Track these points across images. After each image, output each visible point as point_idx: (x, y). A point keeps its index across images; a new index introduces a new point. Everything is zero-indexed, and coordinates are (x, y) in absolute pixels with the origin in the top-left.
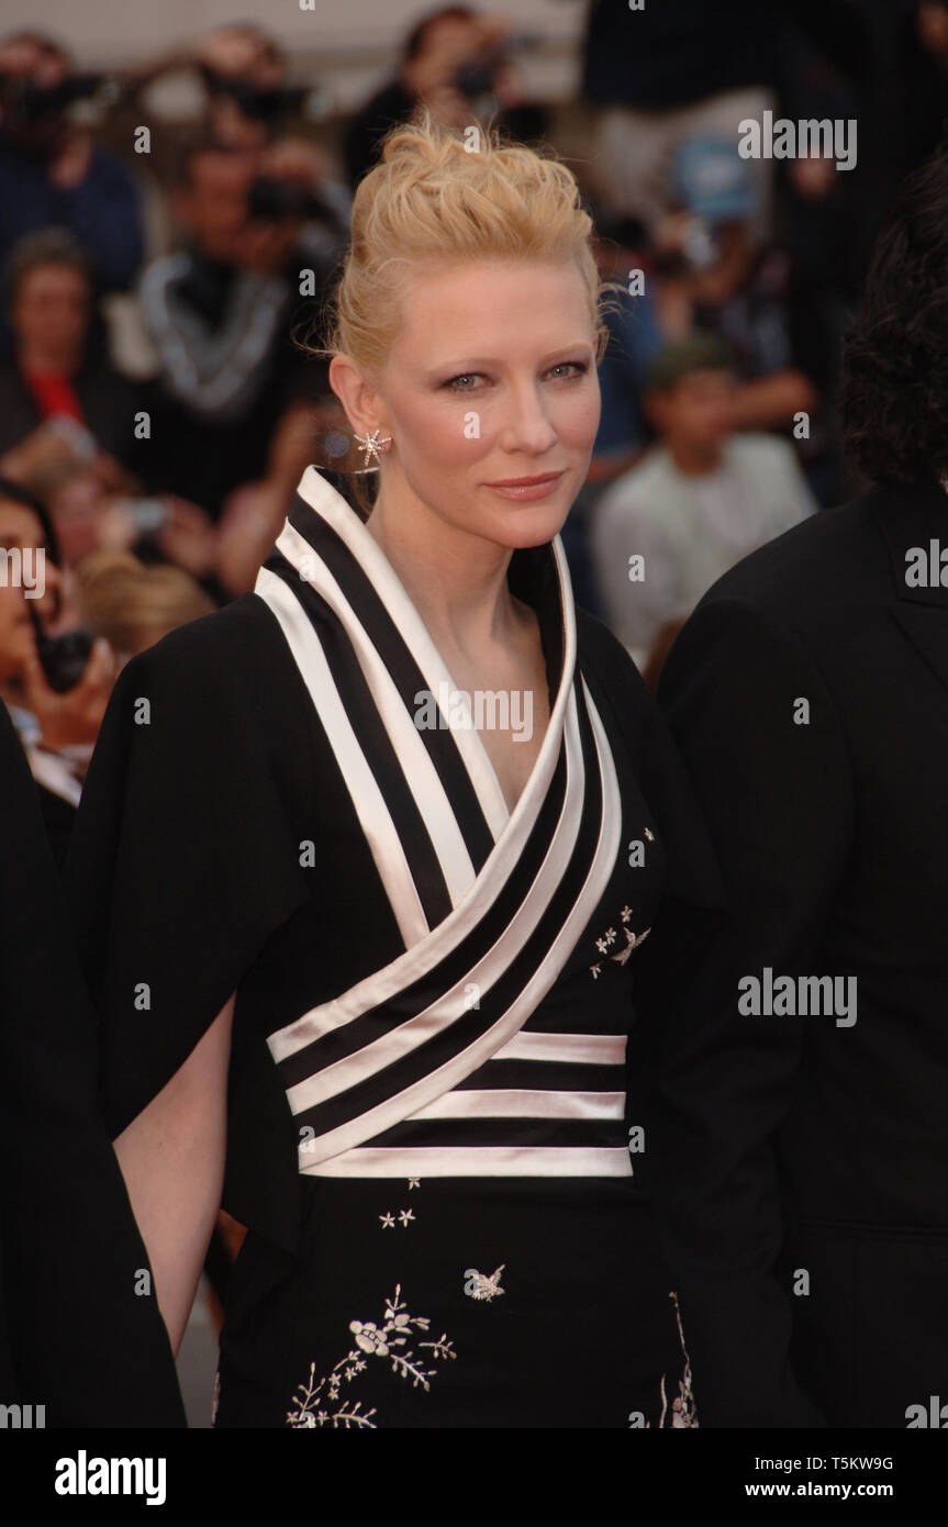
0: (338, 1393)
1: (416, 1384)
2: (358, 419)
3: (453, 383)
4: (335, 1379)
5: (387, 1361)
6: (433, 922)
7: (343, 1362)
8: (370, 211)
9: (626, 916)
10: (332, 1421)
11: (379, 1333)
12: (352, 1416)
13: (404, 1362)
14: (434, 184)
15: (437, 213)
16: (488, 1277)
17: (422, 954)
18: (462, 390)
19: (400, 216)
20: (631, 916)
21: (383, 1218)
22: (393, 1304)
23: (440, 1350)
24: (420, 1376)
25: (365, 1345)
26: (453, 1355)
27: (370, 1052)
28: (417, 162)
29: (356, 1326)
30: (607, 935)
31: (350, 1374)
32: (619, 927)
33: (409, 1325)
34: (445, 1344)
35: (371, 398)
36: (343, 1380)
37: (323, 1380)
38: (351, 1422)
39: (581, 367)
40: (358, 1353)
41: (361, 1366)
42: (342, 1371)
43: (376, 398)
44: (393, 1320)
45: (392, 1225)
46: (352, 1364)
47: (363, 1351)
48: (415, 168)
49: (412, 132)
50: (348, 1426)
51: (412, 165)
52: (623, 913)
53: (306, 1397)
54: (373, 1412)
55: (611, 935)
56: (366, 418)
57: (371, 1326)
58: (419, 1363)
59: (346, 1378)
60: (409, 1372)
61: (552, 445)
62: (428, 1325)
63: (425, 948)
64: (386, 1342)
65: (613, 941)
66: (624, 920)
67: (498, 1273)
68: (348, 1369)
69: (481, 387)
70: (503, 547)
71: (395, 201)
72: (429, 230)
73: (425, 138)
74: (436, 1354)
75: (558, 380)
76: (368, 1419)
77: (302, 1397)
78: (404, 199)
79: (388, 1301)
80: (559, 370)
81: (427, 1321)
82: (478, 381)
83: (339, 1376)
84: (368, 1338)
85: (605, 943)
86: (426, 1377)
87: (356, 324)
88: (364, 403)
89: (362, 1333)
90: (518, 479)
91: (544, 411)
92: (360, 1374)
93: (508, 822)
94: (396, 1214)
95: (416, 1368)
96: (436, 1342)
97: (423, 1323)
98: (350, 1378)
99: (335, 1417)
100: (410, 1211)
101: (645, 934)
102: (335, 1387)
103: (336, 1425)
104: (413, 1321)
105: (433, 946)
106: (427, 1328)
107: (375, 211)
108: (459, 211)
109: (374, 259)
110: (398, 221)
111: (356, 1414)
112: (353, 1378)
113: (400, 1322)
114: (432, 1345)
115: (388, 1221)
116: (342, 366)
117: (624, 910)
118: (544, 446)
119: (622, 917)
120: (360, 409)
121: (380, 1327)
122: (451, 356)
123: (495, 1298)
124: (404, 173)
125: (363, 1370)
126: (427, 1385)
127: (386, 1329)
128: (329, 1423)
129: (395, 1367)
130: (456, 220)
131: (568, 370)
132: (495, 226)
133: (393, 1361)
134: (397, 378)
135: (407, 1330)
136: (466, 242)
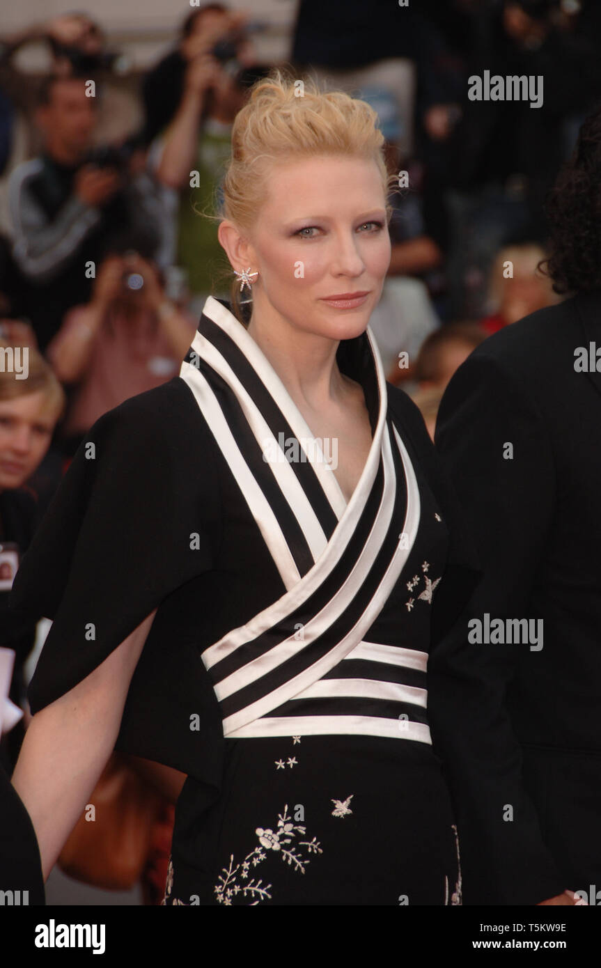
0: (248, 874)
1: (296, 869)
2: (236, 261)
3: (300, 233)
4: (246, 865)
5: (280, 853)
6: (303, 572)
7: (252, 854)
8: (245, 129)
9: (425, 568)
10: (243, 892)
11: (274, 836)
12: (256, 889)
13: (290, 855)
14: (287, 112)
15: (291, 127)
16: (342, 802)
17: (297, 593)
18: (306, 238)
19: (266, 128)
20: (428, 568)
21: (277, 763)
22: (283, 817)
23: (312, 847)
24: (299, 864)
25: (265, 843)
26: (321, 851)
27: (267, 657)
28: (273, 99)
29: (260, 832)
30: (414, 579)
31: (256, 862)
32: (421, 575)
33: (293, 831)
34: (315, 843)
35: (245, 247)
36: (251, 865)
37: (238, 866)
38: (255, 892)
39: (379, 225)
40: (261, 848)
41: (262, 857)
42: (251, 860)
43: (249, 248)
44: (283, 827)
45: (283, 767)
46: (257, 856)
47: (264, 847)
48: (273, 103)
49: (269, 82)
50: (253, 895)
51: (271, 102)
52: (423, 566)
53: (227, 876)
54: (269, 886)
55: (416, 579)
56: (242, 261)
57: (269, 832)
58: (299, 855)
59: (253, 864)
60: (293, 861)
61: (362, 272)
62: (305, 831)
63: (299, 590)
64: (279, 842)
65: (417, 583)
66: (425, 570)
67: (348, 800)
68: (254, 859)
69: (318, 235)
70: (333, 339)
71: (262, 121)
72: (286, 137)
73: (278, 86)
74: (310, 850)
75: (366, 232)
76: (266, 891)
77: (225, 876)
78: (268, 120)
79: (280, 816)
80: (365, 226)
81: (304, 828)
82: (315, 232)
83: (249, 863)
84: (267, 839)
85: (412, 585)
86: (303, 865)
87: (237, 199)
88: (240, 251)
89: (263, 836)
90: (342, 295)
91: (358, 251)
92: (262, 862)
93: (345, 508)
94: (286, 760)
95: (297, 858)
96: (310, 842)
97: (302, 830)
98: (255, 865)
99: (245, 889)
100: (295, 758)
101: (438, 581)
102: (246, 870)
103: (245, 894)
104: (295, 828)
105: (303, 588)
106: (304, 833)
107: (249, 128)
108: (305, 125)
109: (248, 157)
110: (265, 132)
111: (258, 887)
112: (258, 864)
113: (288, 829)
114: (307, 843)
115: (280, 764)
116: (226, 228)
117: (424, 564)
118: (357, 273)
119: (423, 568)
120: (237, 255)
121: (275, 832)
122: (299, 216)
123: (346, 816)
124: (266, 106)
125: (264, 859)
126: (303, 870)
127: (279, 833)
128: (241, 893)
129: (284, 858)
130: (303, 130)
131: (371, 227)
132: (326, 133)
133: (283, 854)
134: (263, 231)
135: (291, 834)
136: (309, 143)
